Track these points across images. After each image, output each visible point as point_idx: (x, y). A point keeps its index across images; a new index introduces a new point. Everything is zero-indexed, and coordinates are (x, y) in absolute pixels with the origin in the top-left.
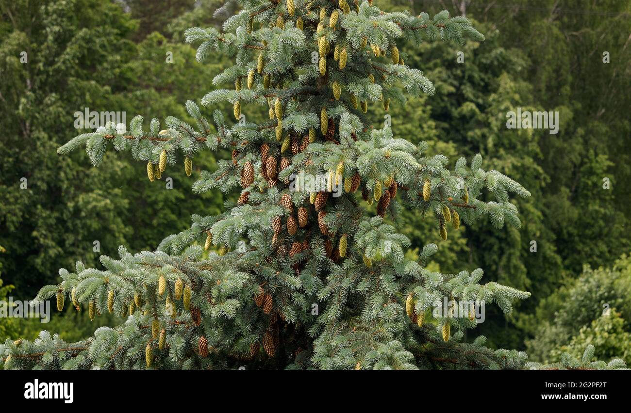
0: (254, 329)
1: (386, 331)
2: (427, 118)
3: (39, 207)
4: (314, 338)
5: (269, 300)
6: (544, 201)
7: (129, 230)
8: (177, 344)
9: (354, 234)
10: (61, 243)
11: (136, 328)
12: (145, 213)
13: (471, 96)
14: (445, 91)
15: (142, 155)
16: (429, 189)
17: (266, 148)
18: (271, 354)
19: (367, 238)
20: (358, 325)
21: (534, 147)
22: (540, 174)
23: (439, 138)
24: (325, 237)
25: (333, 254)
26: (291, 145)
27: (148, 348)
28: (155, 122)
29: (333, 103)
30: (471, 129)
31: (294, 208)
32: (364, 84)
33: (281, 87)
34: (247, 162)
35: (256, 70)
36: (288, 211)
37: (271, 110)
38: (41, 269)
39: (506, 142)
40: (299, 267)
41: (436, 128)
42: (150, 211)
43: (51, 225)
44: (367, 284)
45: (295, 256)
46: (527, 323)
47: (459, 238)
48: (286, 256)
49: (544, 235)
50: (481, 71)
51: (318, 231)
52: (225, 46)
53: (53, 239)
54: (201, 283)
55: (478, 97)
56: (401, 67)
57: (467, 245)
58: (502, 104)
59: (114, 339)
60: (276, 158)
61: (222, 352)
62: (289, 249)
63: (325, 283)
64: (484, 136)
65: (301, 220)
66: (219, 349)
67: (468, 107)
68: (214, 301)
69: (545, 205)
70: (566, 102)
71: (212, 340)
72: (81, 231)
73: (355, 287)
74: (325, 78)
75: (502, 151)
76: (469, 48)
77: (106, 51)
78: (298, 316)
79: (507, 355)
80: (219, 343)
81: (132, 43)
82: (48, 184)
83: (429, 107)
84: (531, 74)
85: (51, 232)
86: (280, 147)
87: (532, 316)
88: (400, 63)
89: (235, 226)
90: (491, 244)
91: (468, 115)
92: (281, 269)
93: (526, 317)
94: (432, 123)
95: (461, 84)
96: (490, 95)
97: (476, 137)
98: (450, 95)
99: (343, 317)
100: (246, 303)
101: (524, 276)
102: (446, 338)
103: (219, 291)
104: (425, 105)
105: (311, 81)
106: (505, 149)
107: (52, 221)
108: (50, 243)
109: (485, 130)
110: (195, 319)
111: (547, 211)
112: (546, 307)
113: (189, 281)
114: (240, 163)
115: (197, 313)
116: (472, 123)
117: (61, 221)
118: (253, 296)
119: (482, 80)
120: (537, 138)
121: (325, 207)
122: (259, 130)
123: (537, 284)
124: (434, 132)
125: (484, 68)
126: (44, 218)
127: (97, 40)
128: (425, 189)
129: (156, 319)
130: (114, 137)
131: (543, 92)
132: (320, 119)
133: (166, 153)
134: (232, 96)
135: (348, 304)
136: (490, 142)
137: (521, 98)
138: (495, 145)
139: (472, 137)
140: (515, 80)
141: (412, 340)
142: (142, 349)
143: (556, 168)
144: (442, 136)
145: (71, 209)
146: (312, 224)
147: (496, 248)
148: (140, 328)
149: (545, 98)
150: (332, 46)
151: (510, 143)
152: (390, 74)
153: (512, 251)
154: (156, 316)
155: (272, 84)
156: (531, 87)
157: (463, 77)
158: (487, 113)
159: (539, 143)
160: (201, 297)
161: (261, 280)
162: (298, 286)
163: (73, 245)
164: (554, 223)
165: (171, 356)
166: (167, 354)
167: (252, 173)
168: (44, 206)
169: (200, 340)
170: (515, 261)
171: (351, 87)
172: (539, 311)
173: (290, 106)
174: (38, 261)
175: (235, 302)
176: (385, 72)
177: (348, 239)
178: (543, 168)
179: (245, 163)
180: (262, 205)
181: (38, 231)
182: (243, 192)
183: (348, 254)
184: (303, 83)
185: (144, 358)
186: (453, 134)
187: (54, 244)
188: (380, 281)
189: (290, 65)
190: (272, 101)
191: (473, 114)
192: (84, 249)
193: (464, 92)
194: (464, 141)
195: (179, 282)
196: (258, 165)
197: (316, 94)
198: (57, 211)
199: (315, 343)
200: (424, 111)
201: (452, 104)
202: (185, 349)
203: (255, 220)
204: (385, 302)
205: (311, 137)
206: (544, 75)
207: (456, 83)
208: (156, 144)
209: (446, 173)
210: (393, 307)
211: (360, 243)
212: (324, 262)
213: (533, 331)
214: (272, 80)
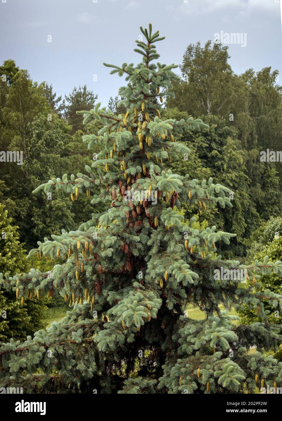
0: (121, 260)
1: (177, 256)
2: (197, 158)
3: (34, 207)
4: (147, 261)
5: (127, 247)
6: (250, 190)
7: (73, 215)
8: (89, 269)
9: (160, 216)
10: (44, 222)
11: (71, 264)
12: (80, 207)
13: (215, 147)
14: (204, 146)
15: (68, 190)
16: (191, 194)
17: (121, 183)
18: (130, 270)
19: (165, 217)
20: (165, 255)
21: (244, 167)
22: (247, 179)
23: (203, 166)
24: (149, 218)
25: (152, 225)
26: (131, 180)
27: (76, 272)
28: (72, 176)
29: (147, 160)
30: (216, 162)
31: (135, 207)
32: (160, 152)
33: (125, 156)
34: (114, 189)
35: (113, 150)
36: (132, 208)
37: (121, 166)
38: (36, 234)
39: (232, 166)
40: (139, 232)
41: (201, 162)
42: (82, 206)
43: (40, 215)
44: (168, 237)
45: (137, 227)
46: (247, 242)
47: (215, 208)
48: (133, 228)
49: (251, 204)
50: (219, 136)
51: (146, 216)
52: (99, 141)
53: (41, 221)
54: (97, 242)
55: (218, 148)
56: (175, 143)
57: (218, 211)
58: (229, 150)
59: (62, 270)
60: (125, 186)
61: (109, 271)
62: (134, 225)
63: (150, 238)
64: (222, 164)
65: (138, 212)
66: (108, 269)
67: (214, 152)
68: (102, 249)
69: (250, 191)
70: (256, 147)
71: (103, 266)
72: (53, 217)
73: (163, 238)
74: (143, 151)
75: (230, 170)
76: (213, 127)
77: (58, 139)
78: (140, 253)
79: (231, 263)
80: (107, 267)
81: (69, 135)
82: (37, 197)
83: (198, 154)
84: (240, 137)
85: (40, 218)
86: (127, 181)
87: (249, 239)
88: (174, 141)
89: (109, 217)
90: (228, 210)
91: (215, 156)
92: (131, 233)
93: (247, 240)
94: (199, 160)
95: (210, 143)
96: (223, 147)
97: (219, 165)
98: (206, 148)
99: (159, 251)
100: (117, 249)
101: (244, 222)
102: (203, 257)
103: (105, 245)
104: (196, 152)
105: (138, 153)
106: (232, 169)
107: (40, 213)
108: (39, 222)
109: (222, 161)
110: (95, 258)
111: (252, 194)
112: (254, 235)
113: (91, 242)
114: (110, 190)
115: (96, 255)
116: (217, 159)
117: (44, 213)
118: (120, 246)
119: (219, 140)
120: (245, 163)
121: (148, 205)
122: (117, 175)
123: (250, 226)
124: (200, 164)
125: (220, 135)
126: (37, 212)
127: (54, 135)
128: (189, 194)
129: (78, 259)
130: (56, 184)
131: (246, 144)
132: (142, 168)
133: (78, 188)
134: (104, 161)
135: (161, 246)
136: (225, 167)
137: (237, 147)
138: (227, 168)
139: (217, 165)
140: (233, 139)
141: (190, 259)
142: (74, 272)
143: (254, 175)
144: (204, 165)
145: (48, 208)
146: (143, 213)
147: (231, 211)
148: (73, 264)
149: (246, 146)
150: (144, 137)
151: (234, 166)
152: (171, 147)
153: (238, 212)
154: (78, 258)
155: (121, 155)
156: (240, 142)
157: (212, 140)
158: (223, 154)
159: (245, 165)
160: (97, 249)
161: (123, 239)
162: (139, 240)
163: (50, 222)
164: (255, 199)
165: (87, 275)
166: (85, 274)
167: (116, 194)
168: (36, 207)
169: (98, 267)
170: (240, 216)
171: (154, 153)
172: (251, 237)
173: (129, 164)
174: (35, 231)
175: (112, 249)
176: (168, 146)
177: (158, 218)
178: (248, 176)
179: (112, 190)
180: (121, 207)
181: (34, 218)
182: (112, 202)
183: (159, 224)
184: (133, 153)
185: (75, 276)
186: (209, 164)
187: (41, 223)
188: (173, 235)
189: (128, 147)
190: (121, 163)
191: (217, 155)
192: (54, 224)
193: (212, 146)
194: (214, 167)
195: (87, 243)
196: (118, 190)
197: (140, 157)
198: (42, 209)
199: (148, 264)
200: (196, 155)
201: (208, 151)
202: (93, 271)
203: (117, 214)
204: (176, 244)
205: (139, 176)
206: (246, 136)
207: (209, 143)
208: (74, 185)
209: (198, 186)
210: (180, 246)
211: (162, 220)
212: (149, 229)
213: (249, 245)
214: (121, 154)
